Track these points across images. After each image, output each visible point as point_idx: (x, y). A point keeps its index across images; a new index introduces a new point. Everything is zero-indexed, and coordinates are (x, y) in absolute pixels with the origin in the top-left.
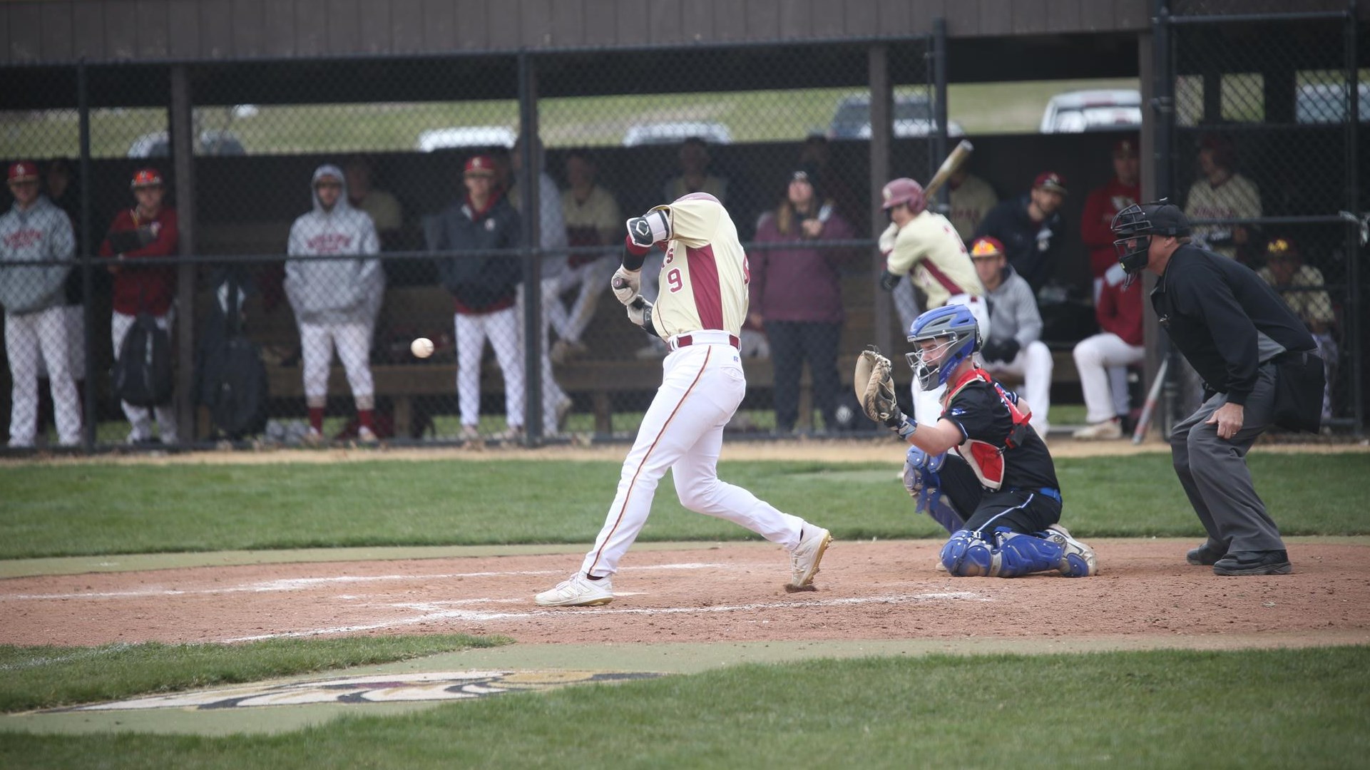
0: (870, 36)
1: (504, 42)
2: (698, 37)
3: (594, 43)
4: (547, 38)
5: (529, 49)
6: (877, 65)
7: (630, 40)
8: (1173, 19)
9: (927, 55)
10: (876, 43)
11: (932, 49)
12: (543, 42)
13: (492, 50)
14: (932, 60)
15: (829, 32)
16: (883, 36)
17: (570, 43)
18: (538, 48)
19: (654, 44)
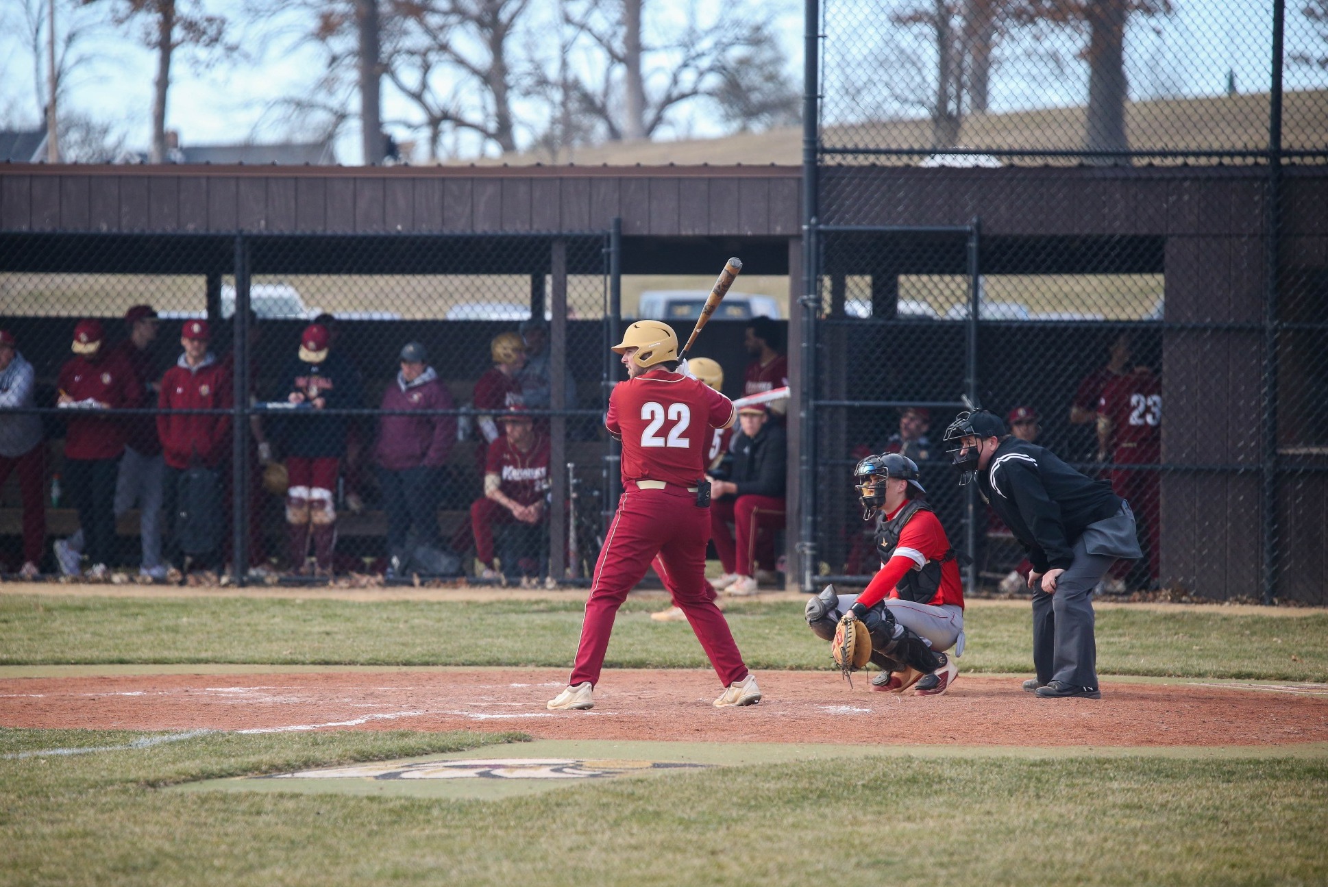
0: (554, 232)
1: (223, 225)
2: (399, 227)
3: (305, 228)
4: (263, 223)
5: (245, 233)
6: (558, 255)
7: (338, 227)
8: (822, 227)
9: (604, 250)
10: (560, 238)
11: (609, 246)
12: (258, 226)
13: (212, 231)
14: (609, 255)
15: (517, 227)
16: (565, 232)
17: (283, 228)
18: (255, 232)
19: (360, 232)
